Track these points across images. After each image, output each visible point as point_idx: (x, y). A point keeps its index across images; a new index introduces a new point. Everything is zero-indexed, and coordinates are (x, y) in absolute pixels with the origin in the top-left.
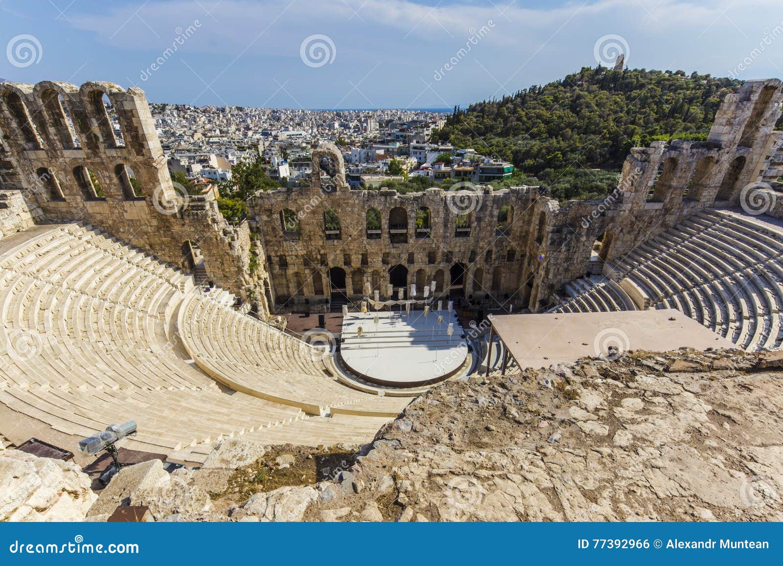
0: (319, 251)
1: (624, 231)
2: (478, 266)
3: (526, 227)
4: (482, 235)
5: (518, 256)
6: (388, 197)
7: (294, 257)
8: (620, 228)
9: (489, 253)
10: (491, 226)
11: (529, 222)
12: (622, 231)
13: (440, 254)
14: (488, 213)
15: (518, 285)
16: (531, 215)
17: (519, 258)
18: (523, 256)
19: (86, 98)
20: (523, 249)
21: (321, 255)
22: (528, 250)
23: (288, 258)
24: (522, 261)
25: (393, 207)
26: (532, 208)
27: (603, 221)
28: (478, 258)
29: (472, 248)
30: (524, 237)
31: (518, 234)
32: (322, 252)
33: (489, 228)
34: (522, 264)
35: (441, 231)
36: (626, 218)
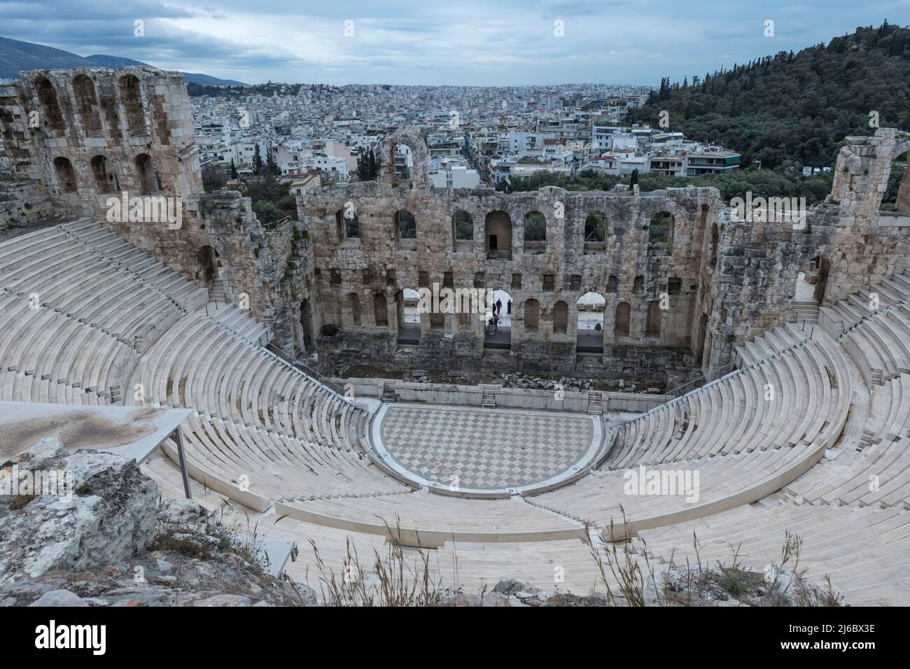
0: (385, 265)
1: (849, 257)
2: (622, 299)
3: (695, 246)
4: (625, 254)
5: (686, 287)
6: (483, 198)
7: (351, 272)
8: (840, 254)
9: (639, 279)
10: (639, 241)
11: (700, 238)
12: (844, 256)
13: (561, 277)
14: (633, 222)
15: (689, 331)
16: (702, 227)
17: (688, 290)
18: (694, 287)
19: (116, 84)
20: (693, 276)
21: (388, 271)
22: (700, 279)
23: (343, 273)
24: (694, 295)
25: (489, 210)
26: (704, 218)
27: (808, 242)
28: (621, 287)
29: (609, 272)
30: (694, 259)
31: (683, 254)
32: (390, 266)
33: (636, 245)
34: (692, 301)
35: (562, 246)
36: (848, 238)
